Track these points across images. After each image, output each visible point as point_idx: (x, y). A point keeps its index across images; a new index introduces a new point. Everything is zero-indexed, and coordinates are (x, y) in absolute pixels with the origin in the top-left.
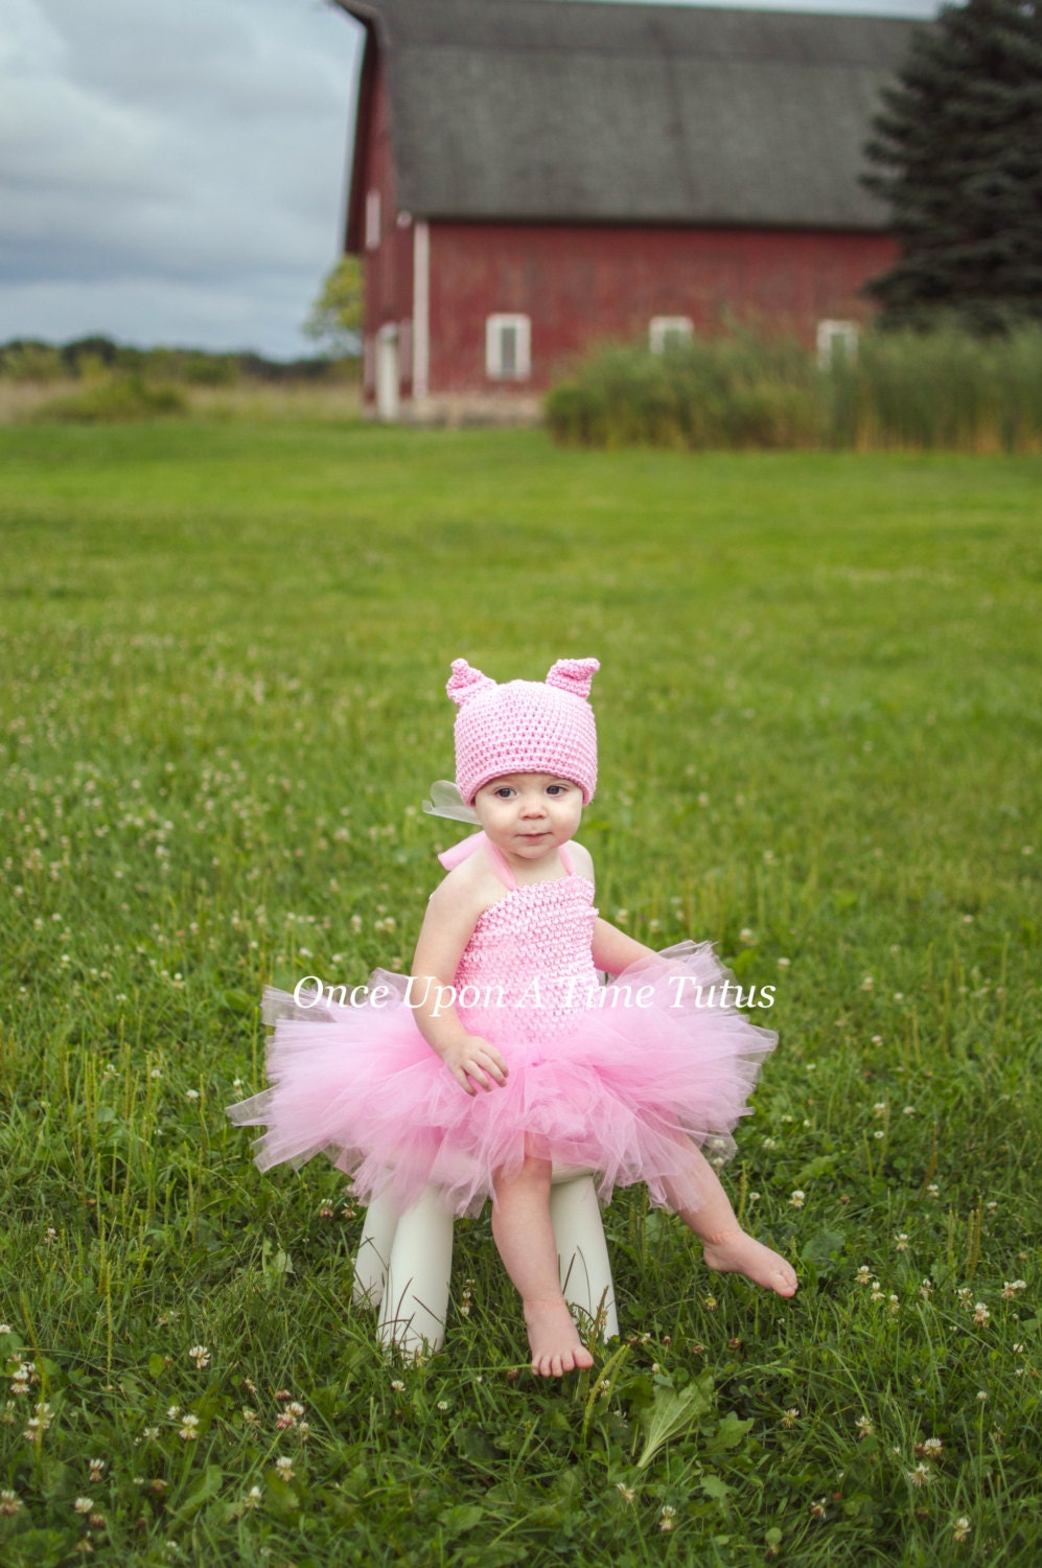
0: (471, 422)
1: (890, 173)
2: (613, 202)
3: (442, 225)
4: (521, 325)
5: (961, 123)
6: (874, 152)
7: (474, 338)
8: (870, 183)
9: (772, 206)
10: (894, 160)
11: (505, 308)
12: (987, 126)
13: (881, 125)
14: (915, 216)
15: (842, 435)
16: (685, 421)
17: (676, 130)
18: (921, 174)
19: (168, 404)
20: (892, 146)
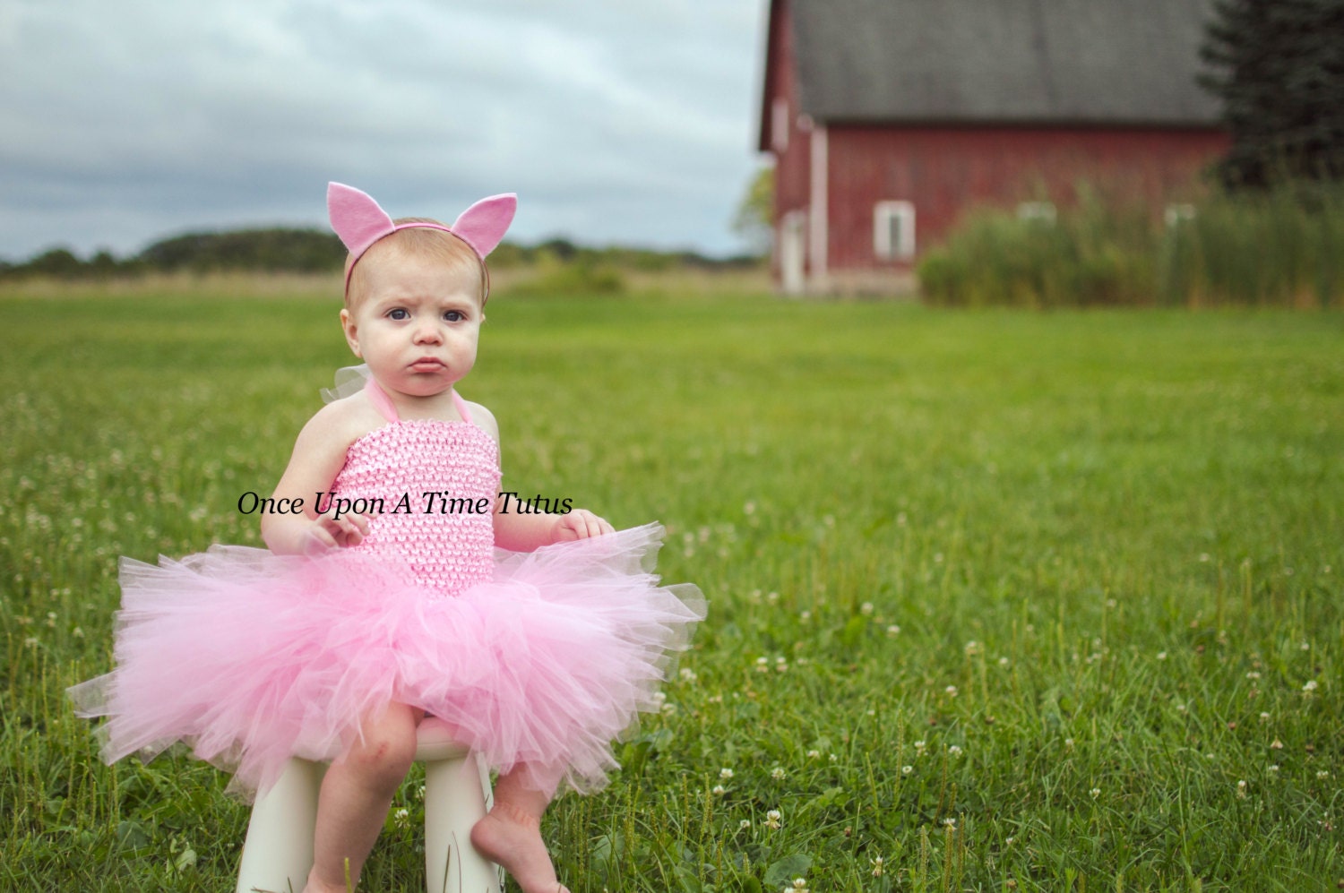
0: (865, 296)
1: (1223, 73)
2: (984, 104)
3: (838, 128)
4: (904, 213)
5: (1283, 27)
6: (1208, 55)
7: (864, 224)
8: (1206, 83)
9: (1124, 107)
10: (1223, 60)
11: (891, 196)
12: (1306, 29)
13: (1214, 32)
14: (1244, 109)
15: (1176, 295)
16: (1038, 285)
17: (1039, 43)
18: (1249, 71)
19: (610, 287)
20: (1223, 49)
